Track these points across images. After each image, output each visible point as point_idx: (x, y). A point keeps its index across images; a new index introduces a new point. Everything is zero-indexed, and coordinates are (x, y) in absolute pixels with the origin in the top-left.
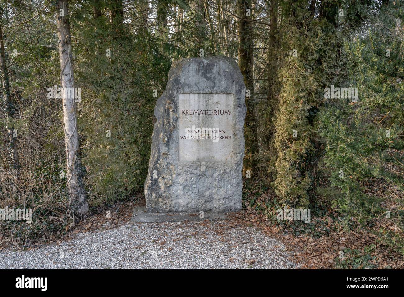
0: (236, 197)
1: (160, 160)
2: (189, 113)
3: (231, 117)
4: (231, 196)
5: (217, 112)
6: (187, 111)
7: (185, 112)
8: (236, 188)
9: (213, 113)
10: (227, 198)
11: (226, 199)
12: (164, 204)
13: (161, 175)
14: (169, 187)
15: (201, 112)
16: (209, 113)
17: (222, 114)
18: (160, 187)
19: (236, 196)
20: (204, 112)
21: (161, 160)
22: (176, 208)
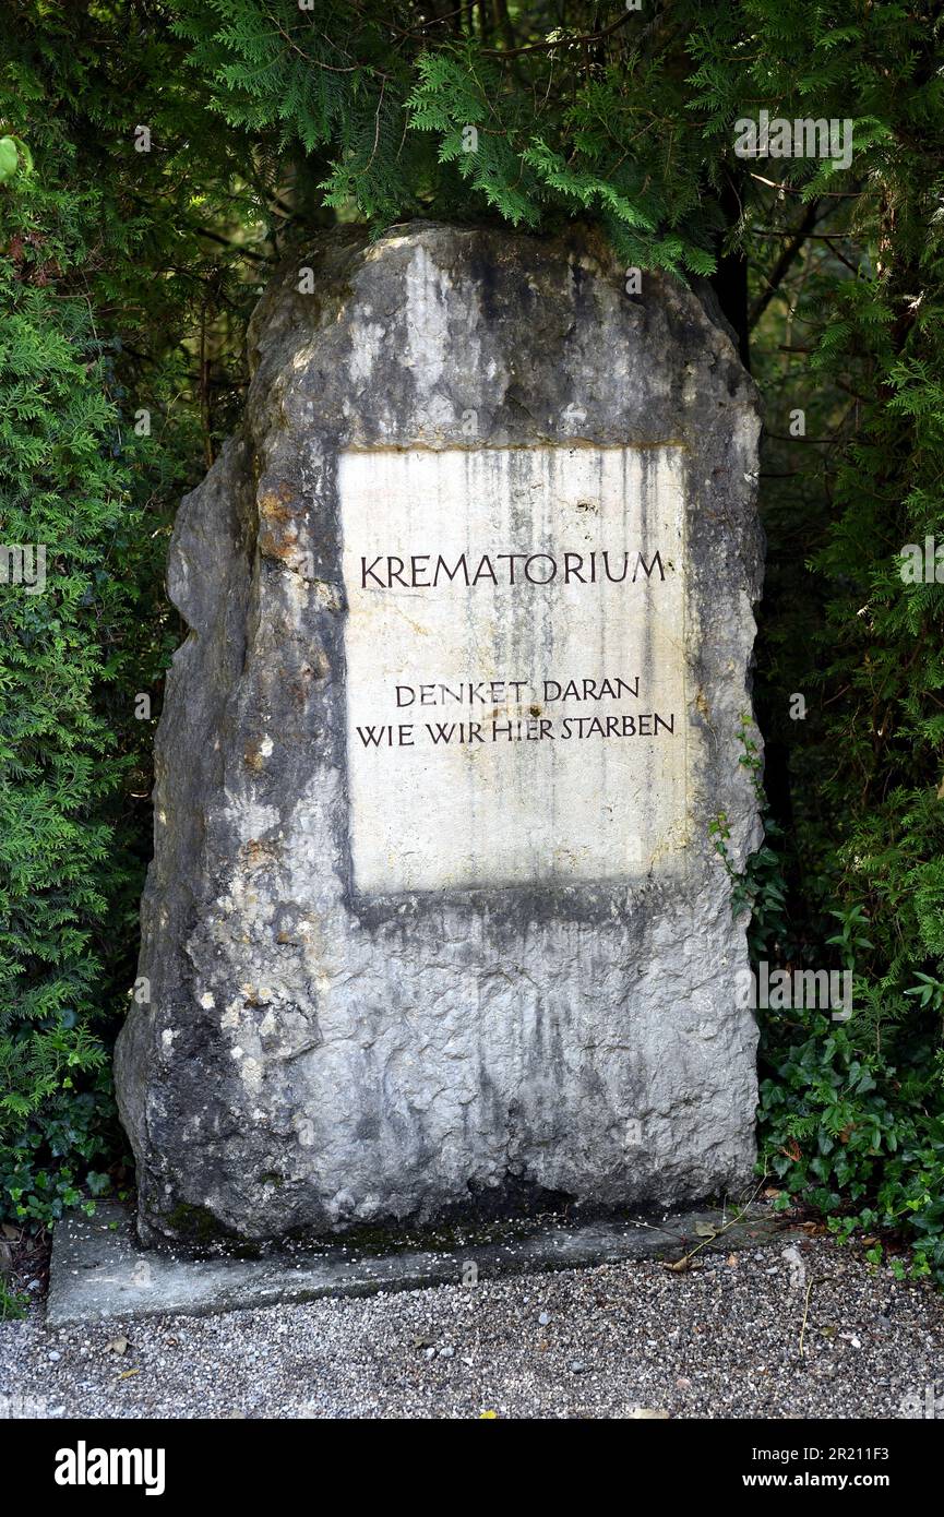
0: (719, 1106)
1: (227, 892)
2: (406, 576)
3: (672, 592)
4: (687, 1102)
5: (587, 566)
6: (396, 566)
7: (381, 570)
8: (721, 1043)
9: (561, 569)
10: (664, 1116)
11: (663, 1123)
12: (262, 1179)
13: (236, 988)
14: (289, 1061)
15: (485, 570)
16: (535, 575)
17: (616, 573)
18: (233, 1064)
19: (718, 1100)
20: (502, 567)
21: (236, 886)
22: (342, 1196)
